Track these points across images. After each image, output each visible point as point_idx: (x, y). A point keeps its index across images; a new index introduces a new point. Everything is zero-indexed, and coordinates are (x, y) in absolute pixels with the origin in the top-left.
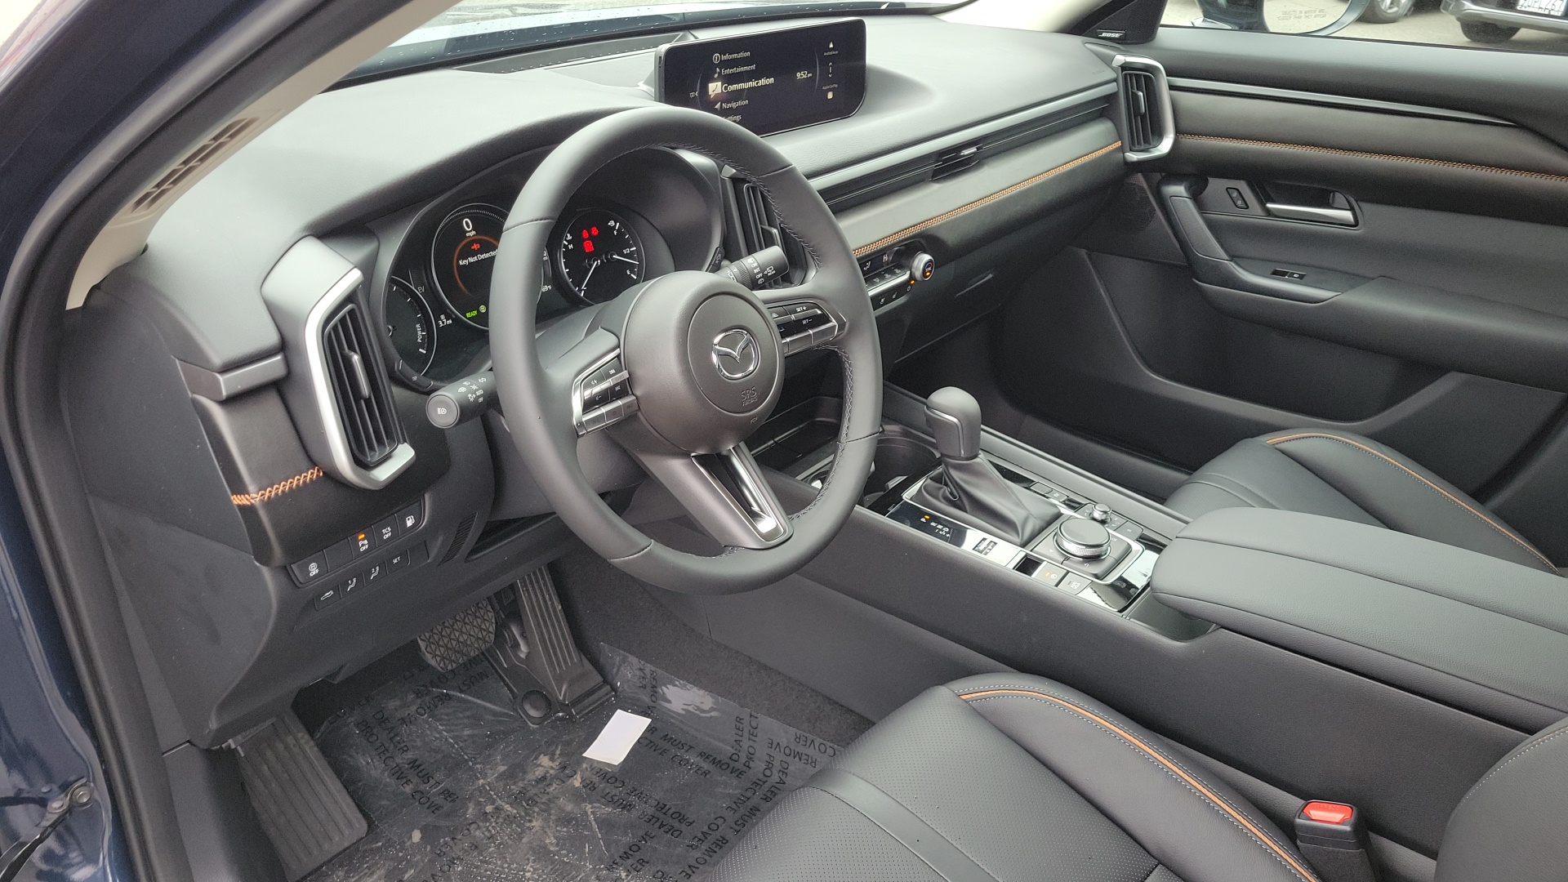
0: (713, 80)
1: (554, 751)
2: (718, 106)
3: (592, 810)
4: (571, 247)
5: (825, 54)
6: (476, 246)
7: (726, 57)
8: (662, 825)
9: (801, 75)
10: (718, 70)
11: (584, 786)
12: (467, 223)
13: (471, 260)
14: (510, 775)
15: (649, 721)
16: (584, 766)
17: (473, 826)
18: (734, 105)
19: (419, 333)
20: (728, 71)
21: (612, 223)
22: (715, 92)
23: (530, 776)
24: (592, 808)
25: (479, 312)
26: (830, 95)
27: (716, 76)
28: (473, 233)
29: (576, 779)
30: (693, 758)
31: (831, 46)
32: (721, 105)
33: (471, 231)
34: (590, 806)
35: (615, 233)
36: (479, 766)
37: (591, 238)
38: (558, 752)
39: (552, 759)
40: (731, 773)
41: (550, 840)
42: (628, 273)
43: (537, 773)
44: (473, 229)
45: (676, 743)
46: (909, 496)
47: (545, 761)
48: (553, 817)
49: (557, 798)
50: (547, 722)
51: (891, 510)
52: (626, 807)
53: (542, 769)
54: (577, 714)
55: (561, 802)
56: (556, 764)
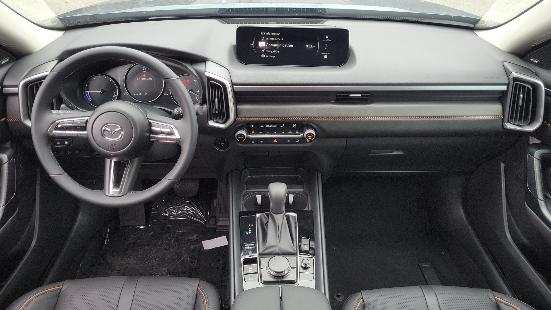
0: (261, 41)
2: (263, 51)
3: (186, 257)
5: (323, 40)
6: (144, 75)
7: (268, 34)
8: (190, 273)
9: (309, 46)
10: (264, 38)
11: (193, 249)
12: (144, 68)
13: (141, 79)
14: (184, 234)
15: (227, 244)
16: (200, 244)
17: (161, 240)
18: (272, 52)
19: (114, 95)
20: (268, 39)
21: (195, 81)
22: (262, 45)
23: (187, 238)
25: (139, 94)
26: (326, 57)
27: (263, 40)
29: (194, 246)
30: (221, 262)
31: (327, 37)
32: (265, 51)
34: (187, 255)
35: (196, 84)
36: (182, 227)
37: (186, 83)
38: (200, 236)
39: (197, 237)
41: (169, 256)
42: (196, 98)
43: (190, 238)
44: (145, 70)
45: (225, 255)
46: (258, 215)
47: (195, 236)
48: (177, 251)
49: (184, 247)
50: (211, 227)
51: (246, 216)
52: (192, 262)
53: (192, 237)
54: (217, 230)
55: (184, 249)
56: (196, 239)
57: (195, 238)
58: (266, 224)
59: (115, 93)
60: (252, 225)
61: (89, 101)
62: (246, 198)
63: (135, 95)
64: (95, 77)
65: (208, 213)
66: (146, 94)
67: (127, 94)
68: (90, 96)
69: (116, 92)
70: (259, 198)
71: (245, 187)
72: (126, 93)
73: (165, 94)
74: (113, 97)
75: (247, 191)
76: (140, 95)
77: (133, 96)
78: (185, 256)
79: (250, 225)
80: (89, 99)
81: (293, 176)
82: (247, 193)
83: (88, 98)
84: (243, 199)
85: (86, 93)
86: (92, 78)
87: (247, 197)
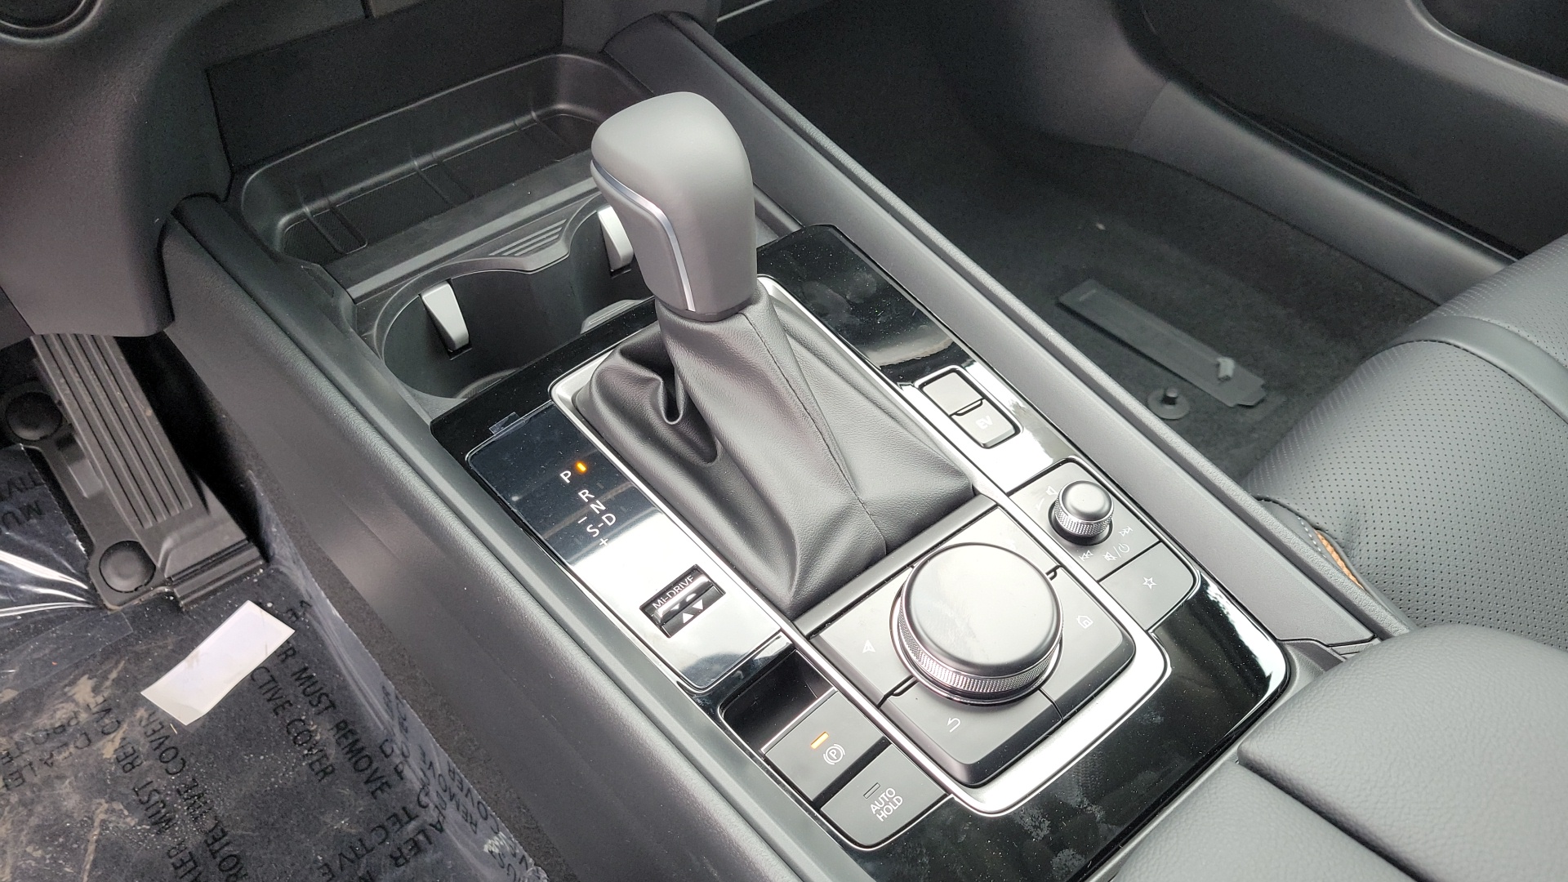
1: (110, 671)
11: (118, 760)
15: (290, 632)
16: (141, 713)
23: (44, 721)
24: (106, 812)
29: (113, 741)
30: (323, 731)
34: (106, 806)
38: (114, 675)
39: (96, 690)
40: (367, 782)
43: (59, 714)
45: (312, 689)
46: (564, 391)
47: (83, 690)
48: (34, 821)
49: (61, 778)
50: (136, 602)
51: (498, 432)
52: (161, 821)
53: (70, 707)
54: (183, 598)
55: (64, 788)
56: (100, 699)
57: (95, 701)
58: (672, 412)
60: (582, 467)
62: (380, 340)
65: (79, 544)
70: (443, 304)
71: (327, 277)
75: (357, 291)
78: (102, 816)
79: (565, 476)
81: (526, 118)
82: (364, 312)
84: (372, 349)
87: (381, 328)
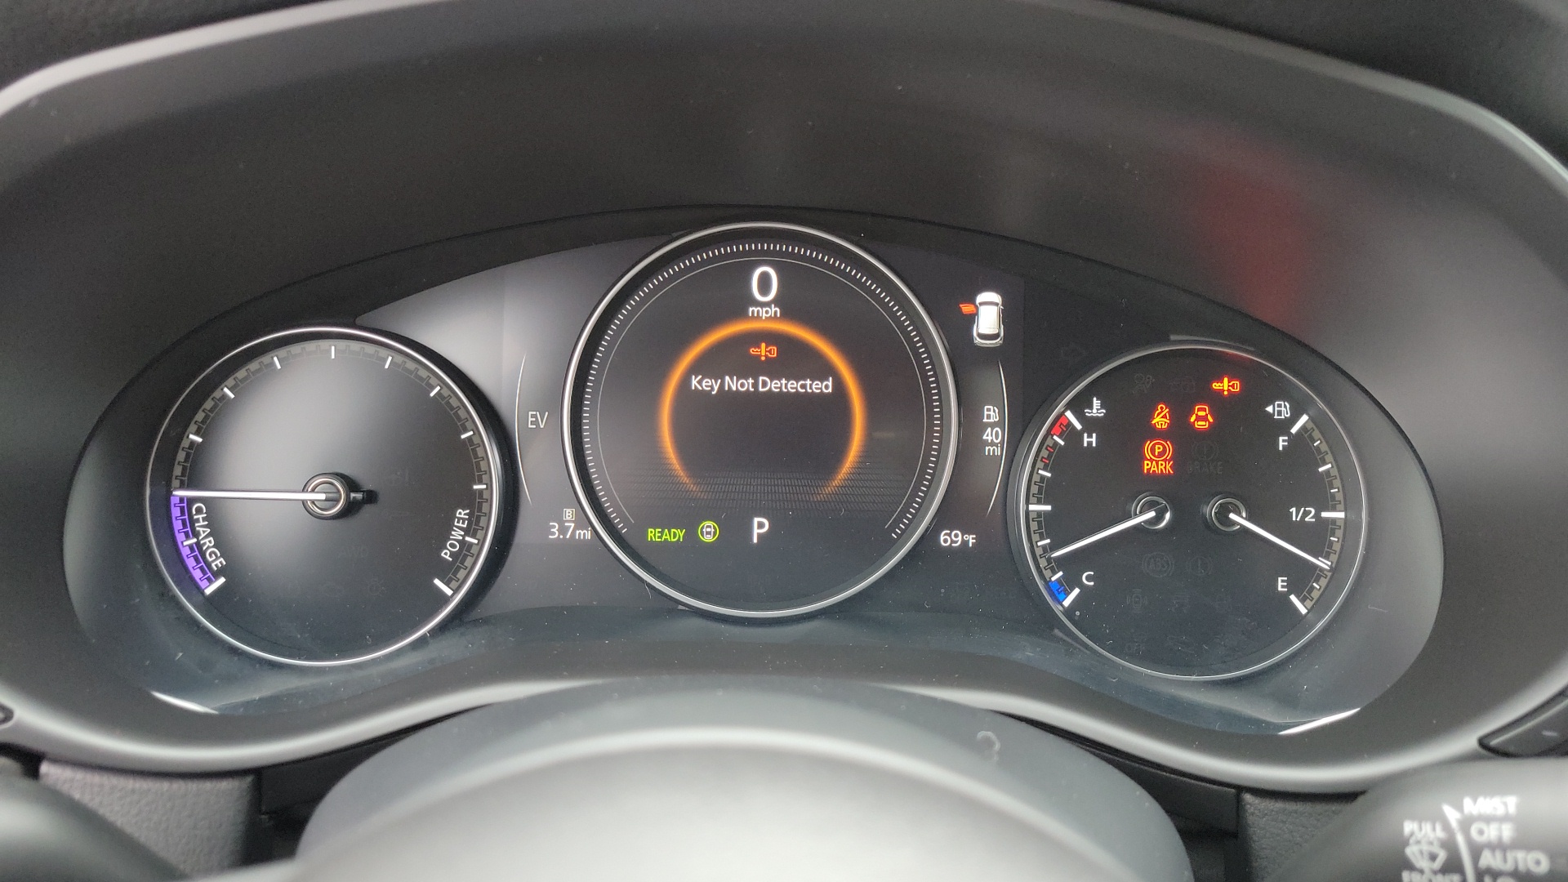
4: (1090, 440)
6: (763, 351)
12: (765, 282)
13: (733, 384)
19: (457, 534)
21: (1280, 409)
25: (692, 534)
28: (774, 310)
33: (768, 304)
35: (1282, 442)
37: (1179, 431)
42: (1281, 584)
44: (776, 301)
59: (462, 513)
61: (191, 587)
63: (653, 534)
64: (283, 352)
66: (760, 526)
67: (583, 521)
68: (208, 543)
69: (476, 504)
72: (569, 514)
73: (950, 538)
74: (446, 555)
76: (708, 539)
77: (632, 542)
80: (197, 574)
83: (191, 563)
85: (176, 512)
86: (253, 366)
